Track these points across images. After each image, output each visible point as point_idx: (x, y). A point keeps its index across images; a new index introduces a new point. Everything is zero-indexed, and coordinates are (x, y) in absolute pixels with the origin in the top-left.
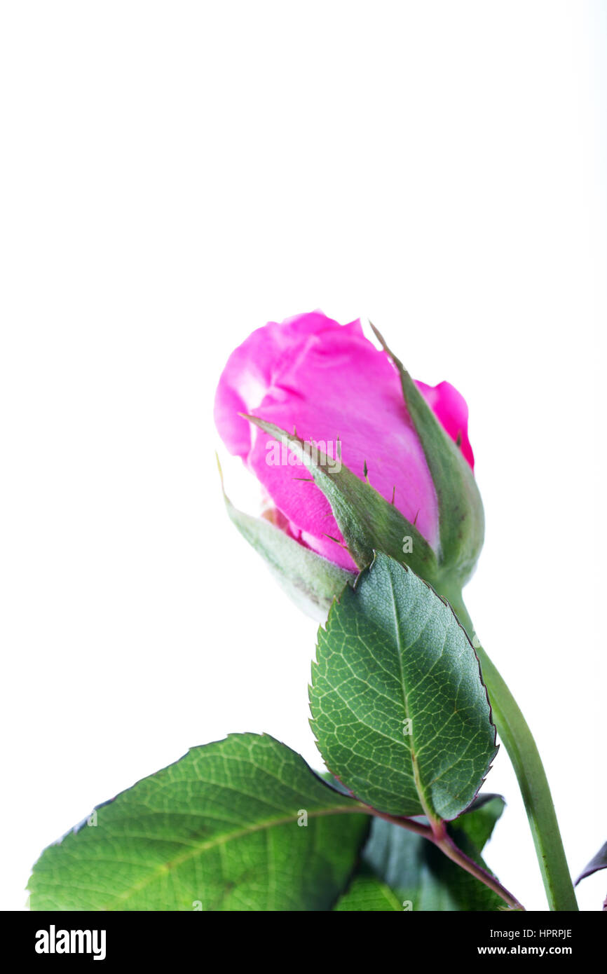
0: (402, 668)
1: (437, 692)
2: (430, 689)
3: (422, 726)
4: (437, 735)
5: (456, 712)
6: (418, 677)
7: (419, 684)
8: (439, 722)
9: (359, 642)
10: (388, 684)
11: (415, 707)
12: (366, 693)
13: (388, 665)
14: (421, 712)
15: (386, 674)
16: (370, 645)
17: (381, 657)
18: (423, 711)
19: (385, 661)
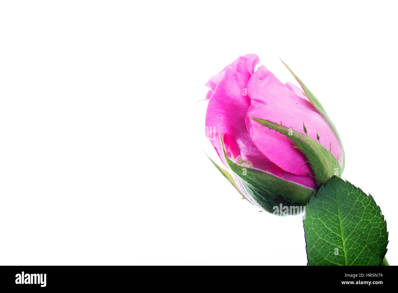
0: (342, 230)
1: (357, 238)
2: (354, 237)
3: (350, 255)
4: (357, 258)
5: (366, 246)
6: (349, 232)
7: (349, 236)
8: (358, 252)
9: (319, 221)
10: (334, 239)
11: (347, 247)
12: (325, 245)
13: (334, 229)
14: (350, 249)
15: (333, 234)
16: (324, 221)
17: (330, 226)
18: (351, 248)
19: (332, 228)
